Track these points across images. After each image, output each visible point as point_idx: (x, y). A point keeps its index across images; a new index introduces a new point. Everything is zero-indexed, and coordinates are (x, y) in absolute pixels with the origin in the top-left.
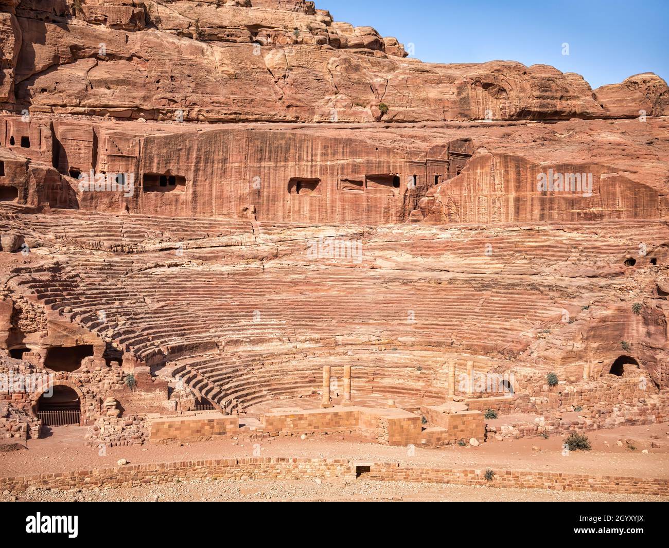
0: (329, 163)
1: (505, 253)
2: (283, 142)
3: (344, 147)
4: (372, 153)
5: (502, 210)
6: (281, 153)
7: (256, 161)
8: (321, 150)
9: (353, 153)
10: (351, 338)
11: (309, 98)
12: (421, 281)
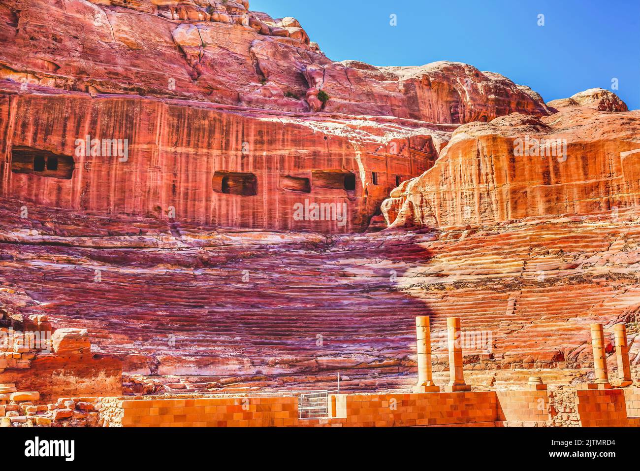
0: (265, 154)
1: (520, 249)
2: (206, 122)
3: (284, 133)
4: (320, 144)
5: (494, 206)
6: (203, 138)
7: (170, 144)
8: (255, 136)
9: (296, 142)
10: (339, 359)
11: (231, 81)
12: (415, 288)
